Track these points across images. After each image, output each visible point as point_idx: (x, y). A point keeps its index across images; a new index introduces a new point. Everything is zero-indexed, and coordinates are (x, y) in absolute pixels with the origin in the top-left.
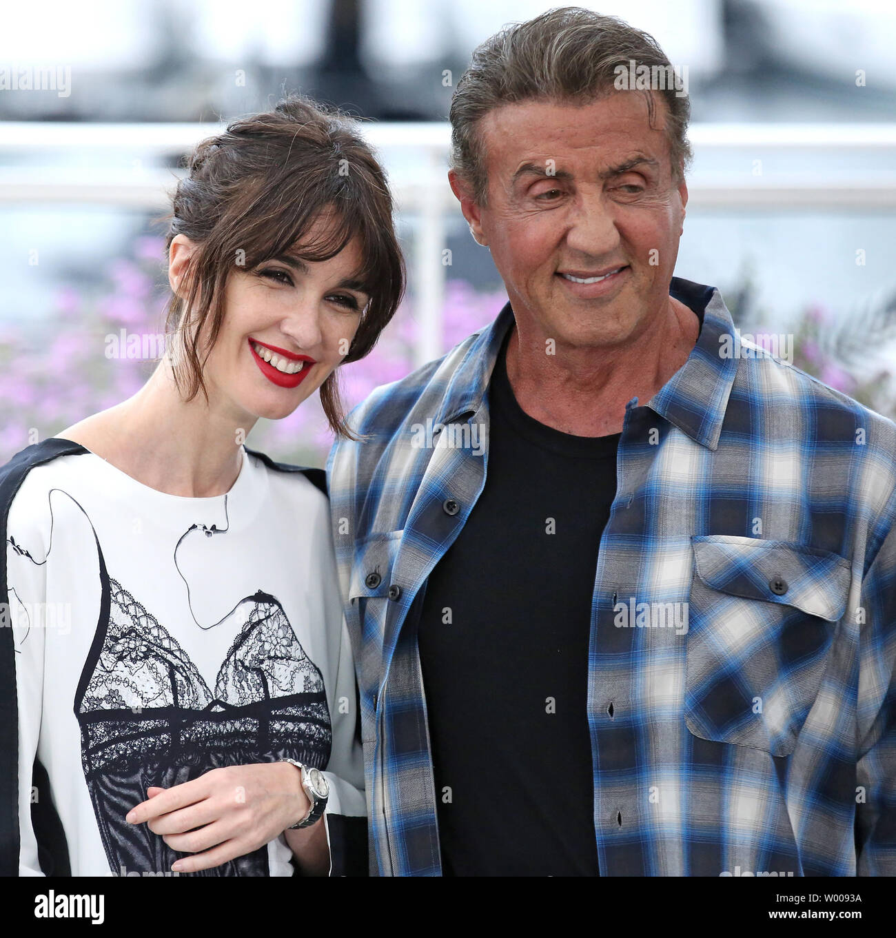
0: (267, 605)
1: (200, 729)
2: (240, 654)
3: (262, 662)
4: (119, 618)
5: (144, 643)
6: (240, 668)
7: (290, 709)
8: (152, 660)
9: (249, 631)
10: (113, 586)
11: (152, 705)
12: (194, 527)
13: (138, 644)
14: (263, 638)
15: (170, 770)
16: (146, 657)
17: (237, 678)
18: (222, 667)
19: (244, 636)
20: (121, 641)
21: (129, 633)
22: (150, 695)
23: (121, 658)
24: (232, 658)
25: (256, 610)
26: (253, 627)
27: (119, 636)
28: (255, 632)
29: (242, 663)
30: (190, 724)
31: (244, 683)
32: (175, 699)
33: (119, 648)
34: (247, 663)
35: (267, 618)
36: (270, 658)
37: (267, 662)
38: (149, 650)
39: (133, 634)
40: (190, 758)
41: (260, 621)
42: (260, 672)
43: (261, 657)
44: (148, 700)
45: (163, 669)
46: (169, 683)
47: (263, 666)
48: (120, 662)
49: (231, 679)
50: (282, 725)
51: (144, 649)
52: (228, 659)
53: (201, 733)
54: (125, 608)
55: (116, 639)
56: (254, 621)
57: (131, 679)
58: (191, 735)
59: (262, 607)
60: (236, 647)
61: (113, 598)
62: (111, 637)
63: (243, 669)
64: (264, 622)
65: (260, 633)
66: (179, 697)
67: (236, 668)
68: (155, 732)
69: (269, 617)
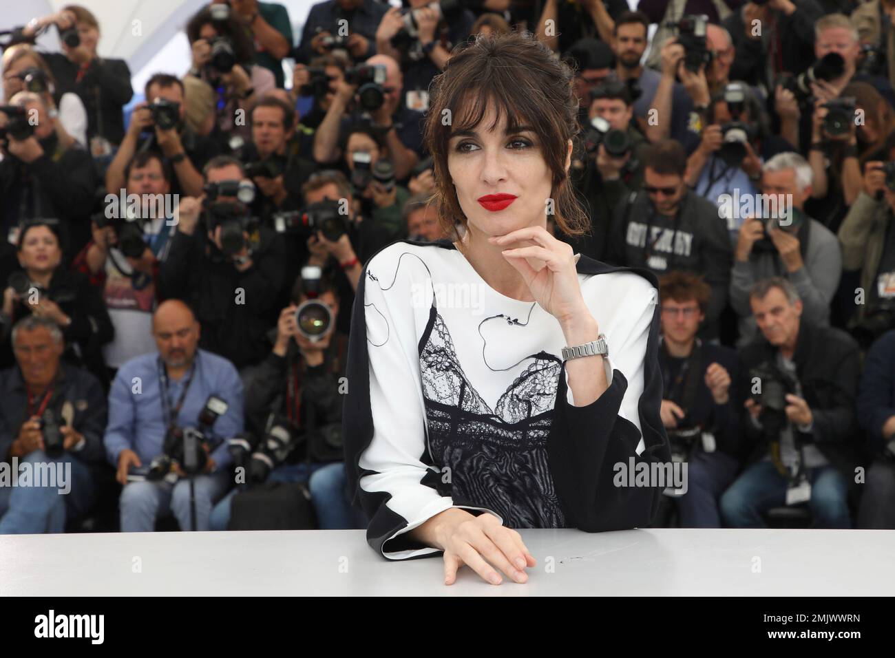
0: (546, 361)
1: (475, 427)
2: (516, 391)
3: (532, 396)
4: (436, 340)
5: (449, 360)
6: (515, 400)
7: (542, 421)
8: (450, 373)
9: (527, 377)
10: (438, 319)
11: (443, 402)
12: (502, 316)
13: (444, 360)
14: (537, 381)
15: (448, 447)
16: (447, 369)
17: (511, 406)
18: (502, 397)
19: (522, 380)
20: (433, 355)
21: (441, 351)
22: (443, 396)
23: (430, 366)
24: (510, 393)
25: (536, 364)
26: (530, 374)
27: (432, 351)
28: (532, 377)
29: (517, 396)
30: (467, 422)
31: (516, 409)
32: (460, 403)
33: (430, 359)
34: (520, 397)
35: (543, 369)
36: (538, 394)
37: (535, 397)
38: (451, 366)
39: (443, 353)
40: (463, 444)
41: (537, 371)
42: (528, 402)
43: (532, 394)
44: (441, 398)
45: (457, 381)
46: (459, 391)
47: (532, 399)
48: (429, 368)
49: (507, 406)
50: (535, 433)
51: (447, 364)
52: (507, 393)
53: (475, 430)
54: (442, 335)
55: (430, 353)
56: (531, 371)
57: (434, 381)
58: (466, 429)
59: (541, 362)
60: (515, 386)
61: (436, 326)
62: (427, 351)
63: (516, 400)
64: (541, 372)
65: (535, 378)
66: (464, 402)
67: (512, 399)
68: (442, 420)
69: (547, 368)
